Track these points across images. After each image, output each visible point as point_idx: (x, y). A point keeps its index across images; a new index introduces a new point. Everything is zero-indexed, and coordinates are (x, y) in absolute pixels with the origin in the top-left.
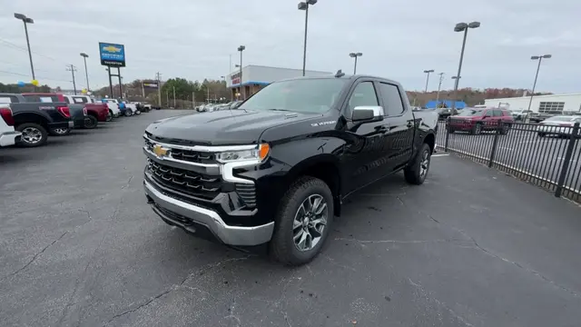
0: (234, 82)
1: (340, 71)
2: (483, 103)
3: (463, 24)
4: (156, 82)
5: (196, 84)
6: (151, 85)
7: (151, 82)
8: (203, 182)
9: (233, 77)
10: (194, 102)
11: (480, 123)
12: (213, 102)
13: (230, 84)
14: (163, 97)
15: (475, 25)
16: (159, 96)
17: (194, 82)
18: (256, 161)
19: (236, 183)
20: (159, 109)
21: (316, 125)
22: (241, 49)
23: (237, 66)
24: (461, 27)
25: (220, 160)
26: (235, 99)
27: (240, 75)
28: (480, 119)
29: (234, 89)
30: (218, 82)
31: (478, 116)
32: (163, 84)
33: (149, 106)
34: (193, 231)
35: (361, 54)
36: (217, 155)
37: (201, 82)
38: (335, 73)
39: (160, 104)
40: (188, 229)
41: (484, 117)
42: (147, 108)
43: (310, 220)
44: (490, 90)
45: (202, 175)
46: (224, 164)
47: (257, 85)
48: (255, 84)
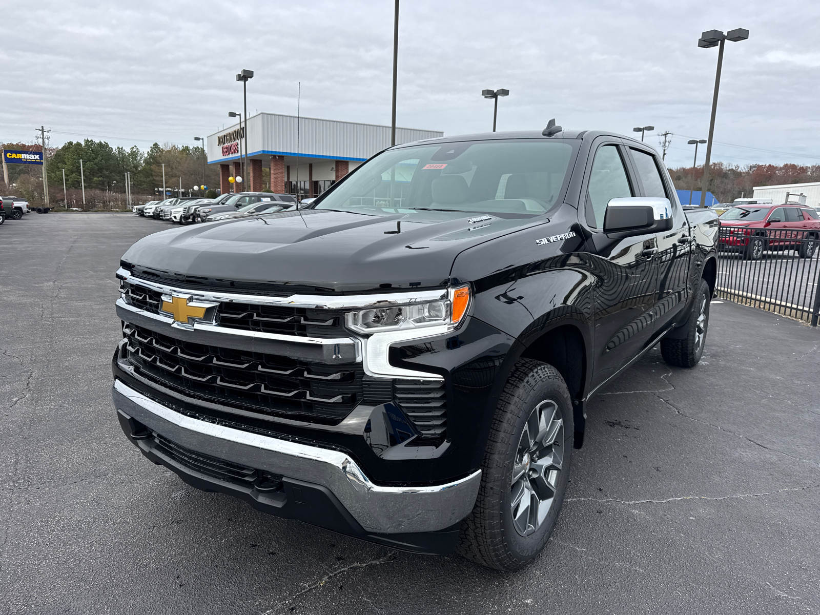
0: (227, 151)
1: (552, 122)
2: (750, 194)
3: (715, 32)
4: (38, 150)
5: (134, 154)
6: (24, 156)
7: (24, 149)
8: (307, 384)
9: (221, 141)
10: (129, 197)
11: (761, 233)
12: (174, 195)
13: (215, 155)
14: (55, 183)
15: (739, 35)
16: (44, 179)
17: (128, 150)
18: (441, 328)
19: (395, 381)
20: (46, 211)
21: (545, 241)
22: (245, 76)
23: (232, 115)
24: (711, 39)
25: (360, 329)
26: (228, 188)
27: (241, 133)
28: (761, 226)
29: (225, 167)
30: (186, 149)
31: (756, 222)
32: (51, 154)
33: (23, 204)
34: (279, 505)
35: (505, 92)
36: (350, 316)
37: (145, 150)
38: (543, 127)
39: (47, 200)
40: (261, 499)
41: (768, 224)
42: (19, 209)
43: (532, 460)
44: (759, 167)
45: (307, 366)
46: (367, 336)
47: (279, 158)
48: (275, 156)
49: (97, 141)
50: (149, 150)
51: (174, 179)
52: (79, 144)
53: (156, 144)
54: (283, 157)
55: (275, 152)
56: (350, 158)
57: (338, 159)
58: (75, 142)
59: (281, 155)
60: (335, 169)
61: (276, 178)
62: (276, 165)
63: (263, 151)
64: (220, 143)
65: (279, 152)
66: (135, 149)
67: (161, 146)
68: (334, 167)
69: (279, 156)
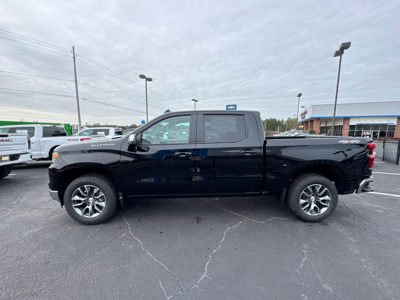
0: (303, 118)
13: (300, 120)
21: (95, 145)
47: (318, 119)
48: (316, 119)
49: (273, 118)
50: (287, 119)
51: (293, 127)
52: (268, 119)
53: (289, 118)
54: (320, 118)
55: (316, 117)
56: (350, 117)
57: (344, 117)
58: (267, 119)
59: (319, 118)
60: (343, 121)
61: (316, 125)
62: (316, 121)
63: (311, 117)
64: (301, 116)
65: (318, 117)
66: (283, 119)
67: (291, 118)
68: (343, 120)
69: (318, 118)
